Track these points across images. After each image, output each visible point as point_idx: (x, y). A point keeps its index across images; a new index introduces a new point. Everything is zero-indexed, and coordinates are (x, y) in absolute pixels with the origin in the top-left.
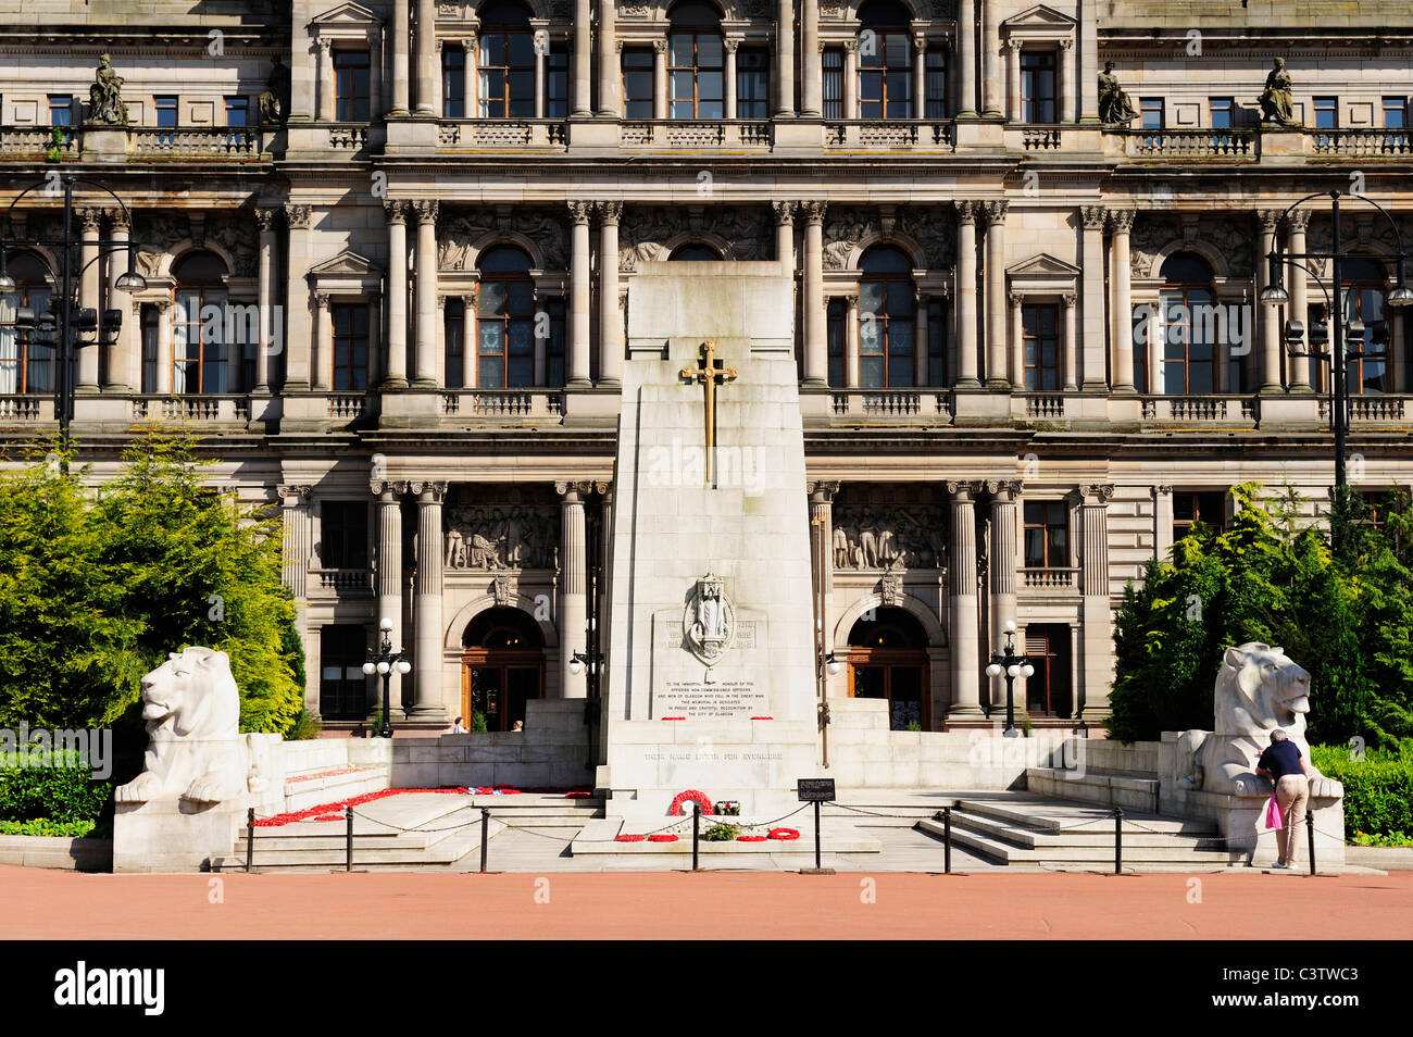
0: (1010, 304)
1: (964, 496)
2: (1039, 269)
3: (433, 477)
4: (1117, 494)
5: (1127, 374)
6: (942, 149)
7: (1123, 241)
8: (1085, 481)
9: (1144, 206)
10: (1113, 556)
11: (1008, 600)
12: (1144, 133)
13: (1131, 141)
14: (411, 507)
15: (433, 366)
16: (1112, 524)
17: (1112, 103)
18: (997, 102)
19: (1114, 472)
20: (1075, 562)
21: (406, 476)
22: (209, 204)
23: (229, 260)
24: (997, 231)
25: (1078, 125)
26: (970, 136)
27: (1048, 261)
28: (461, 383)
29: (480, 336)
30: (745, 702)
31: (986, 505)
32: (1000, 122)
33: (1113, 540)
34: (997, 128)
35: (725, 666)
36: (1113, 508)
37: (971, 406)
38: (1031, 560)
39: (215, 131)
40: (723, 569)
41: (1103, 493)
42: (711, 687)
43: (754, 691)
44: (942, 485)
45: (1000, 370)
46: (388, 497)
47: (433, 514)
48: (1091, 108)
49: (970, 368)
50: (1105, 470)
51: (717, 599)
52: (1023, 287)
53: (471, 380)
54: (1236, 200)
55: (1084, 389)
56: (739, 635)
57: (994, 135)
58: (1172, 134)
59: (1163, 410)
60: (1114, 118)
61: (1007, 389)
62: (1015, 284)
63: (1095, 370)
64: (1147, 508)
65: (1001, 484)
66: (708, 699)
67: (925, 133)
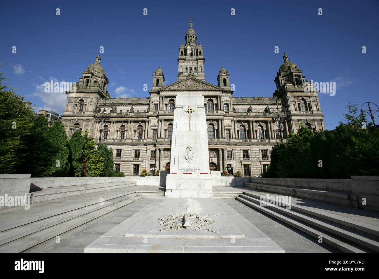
0: (224, 129)
1: (221, 150)
2: (228, 126)
3: (163, 147)
4: (237, 150)
5: (237, 137)
6: (217, 113)
7: (236, 123)
8: (233, 148)
9: (238, 120)
10: (237, 157)
11: (225, 162)
12: (237, 113)
13: (236, 113)
14: (160, 151)
15: (163, 136)
16: (236, 153)
17: (234, 109)
18: (222, 108)
19: (237, 147)
20: (233, 157)
21: (159, 147)
22: (141, 120)
23: (143, 126)
24: (223, 122)
25: (231, 111)
26: (220, 112)
27: (228, 125)
28: (166, 138)
29: (168, 133)
30: (196, 171)
31: (223, 151)
32: (223, 111)
33: (237, 155)
34: (222, 111)
35: (192, 164)
36: (236, 151)
37: (221, 140)
38: (228, 157)
39: (142, 113)
40: (192, 145)
41: (236, 150)
42: (190, 168)
43: (198, 168)
44: (218, 148)
45: (224, 136)
46: (157, 150)
47: (162, 152)
48: (232, 110)
49: (220, 136)
50: (235, 147)
51: (191, 151)
52: (226, 128)
53: (167, 137)
54: (247, 119)
55: (233, 138)
56: (195, 158)
57: (222, 112)
58: (240, 112)
59: (241, 141)
60: (234, 111)
61: (225, 138)
62: (225, 127)
63: (234, 137)
64: (240, 152)
65: (225, 148)
66: (190, 170)
67: (215, 112)
